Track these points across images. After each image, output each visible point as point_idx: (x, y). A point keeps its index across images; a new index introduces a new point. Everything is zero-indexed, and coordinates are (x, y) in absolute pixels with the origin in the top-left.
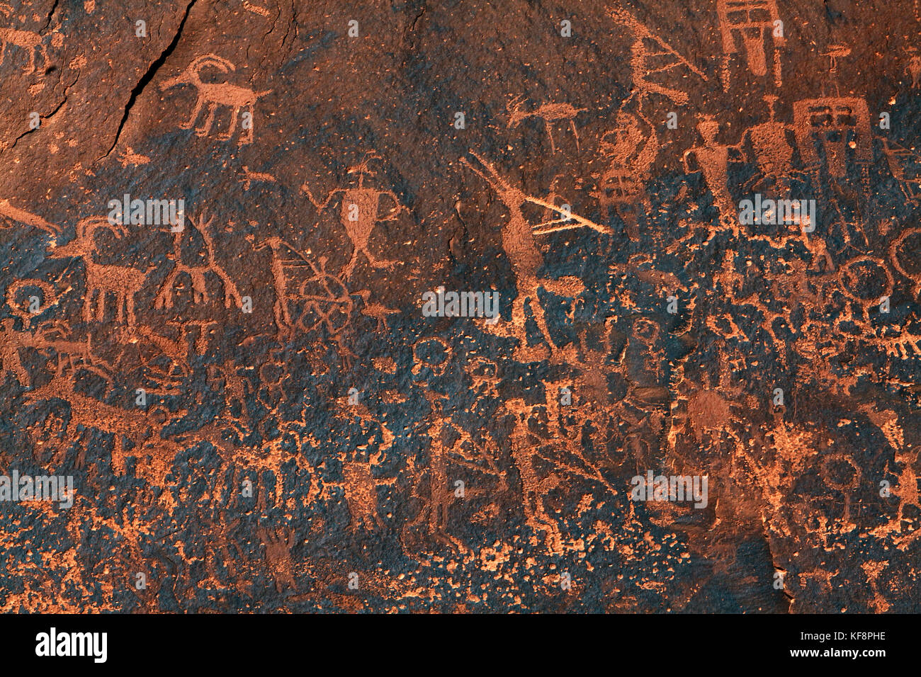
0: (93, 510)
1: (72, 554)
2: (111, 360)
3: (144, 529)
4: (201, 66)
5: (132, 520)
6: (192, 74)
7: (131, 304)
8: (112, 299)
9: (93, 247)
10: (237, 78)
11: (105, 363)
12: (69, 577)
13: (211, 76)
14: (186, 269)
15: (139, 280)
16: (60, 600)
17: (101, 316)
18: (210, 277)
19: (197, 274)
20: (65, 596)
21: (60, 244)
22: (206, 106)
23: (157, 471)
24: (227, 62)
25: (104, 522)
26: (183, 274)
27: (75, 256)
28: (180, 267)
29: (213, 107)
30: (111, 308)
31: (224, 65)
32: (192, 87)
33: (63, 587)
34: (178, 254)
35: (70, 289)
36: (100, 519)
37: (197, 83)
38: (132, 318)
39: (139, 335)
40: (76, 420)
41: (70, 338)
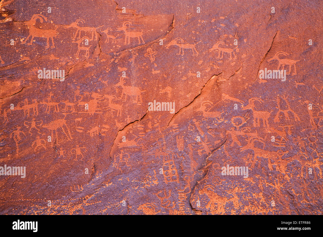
0: (265, 181)
1: (261, 194)
2: (264, 138)
3: (281, 186)
4: (279, 54)
5: (277, 183)
6: (276, 57)
7: (267, 121)
8: (261, 120)
9: (254, 106)
10: (290, 57)
11: (262, 139)
12: (261, 201)
13: (282, 57)
14: (282, 111)
15: (269, 115)
16: (260, 207)
17: (259, 126)
18: (290, 113)
19: (285, 112)
20: (261, 206)
21: (245, 106)
22: (281, 65)
23: (283, 169)
24: (286, 53)
25: (269, 184)
26: (281, 112)
27: (249, 109)
28: (280, 111)
29: (283, 66)
30: (261, 123)
31: (285, 54)
32: (276, 60)
33: (260, 203)
34: (279, 107)
35: (249, 118)
36: (268, 184)
37: (279, 59)
38: (268, 125)
39: (271, 130)
40: (256, 155)
41: (251, 132)
